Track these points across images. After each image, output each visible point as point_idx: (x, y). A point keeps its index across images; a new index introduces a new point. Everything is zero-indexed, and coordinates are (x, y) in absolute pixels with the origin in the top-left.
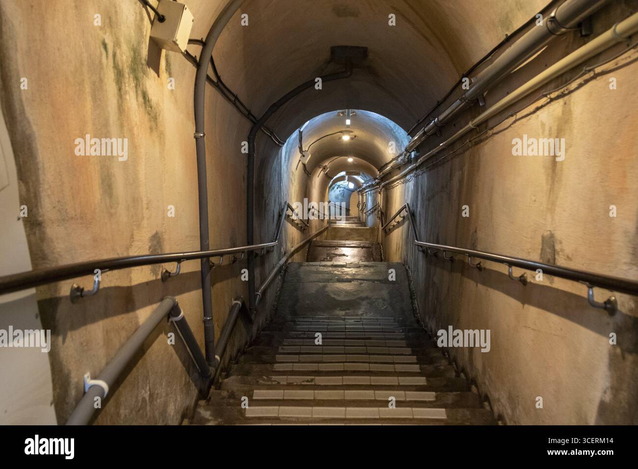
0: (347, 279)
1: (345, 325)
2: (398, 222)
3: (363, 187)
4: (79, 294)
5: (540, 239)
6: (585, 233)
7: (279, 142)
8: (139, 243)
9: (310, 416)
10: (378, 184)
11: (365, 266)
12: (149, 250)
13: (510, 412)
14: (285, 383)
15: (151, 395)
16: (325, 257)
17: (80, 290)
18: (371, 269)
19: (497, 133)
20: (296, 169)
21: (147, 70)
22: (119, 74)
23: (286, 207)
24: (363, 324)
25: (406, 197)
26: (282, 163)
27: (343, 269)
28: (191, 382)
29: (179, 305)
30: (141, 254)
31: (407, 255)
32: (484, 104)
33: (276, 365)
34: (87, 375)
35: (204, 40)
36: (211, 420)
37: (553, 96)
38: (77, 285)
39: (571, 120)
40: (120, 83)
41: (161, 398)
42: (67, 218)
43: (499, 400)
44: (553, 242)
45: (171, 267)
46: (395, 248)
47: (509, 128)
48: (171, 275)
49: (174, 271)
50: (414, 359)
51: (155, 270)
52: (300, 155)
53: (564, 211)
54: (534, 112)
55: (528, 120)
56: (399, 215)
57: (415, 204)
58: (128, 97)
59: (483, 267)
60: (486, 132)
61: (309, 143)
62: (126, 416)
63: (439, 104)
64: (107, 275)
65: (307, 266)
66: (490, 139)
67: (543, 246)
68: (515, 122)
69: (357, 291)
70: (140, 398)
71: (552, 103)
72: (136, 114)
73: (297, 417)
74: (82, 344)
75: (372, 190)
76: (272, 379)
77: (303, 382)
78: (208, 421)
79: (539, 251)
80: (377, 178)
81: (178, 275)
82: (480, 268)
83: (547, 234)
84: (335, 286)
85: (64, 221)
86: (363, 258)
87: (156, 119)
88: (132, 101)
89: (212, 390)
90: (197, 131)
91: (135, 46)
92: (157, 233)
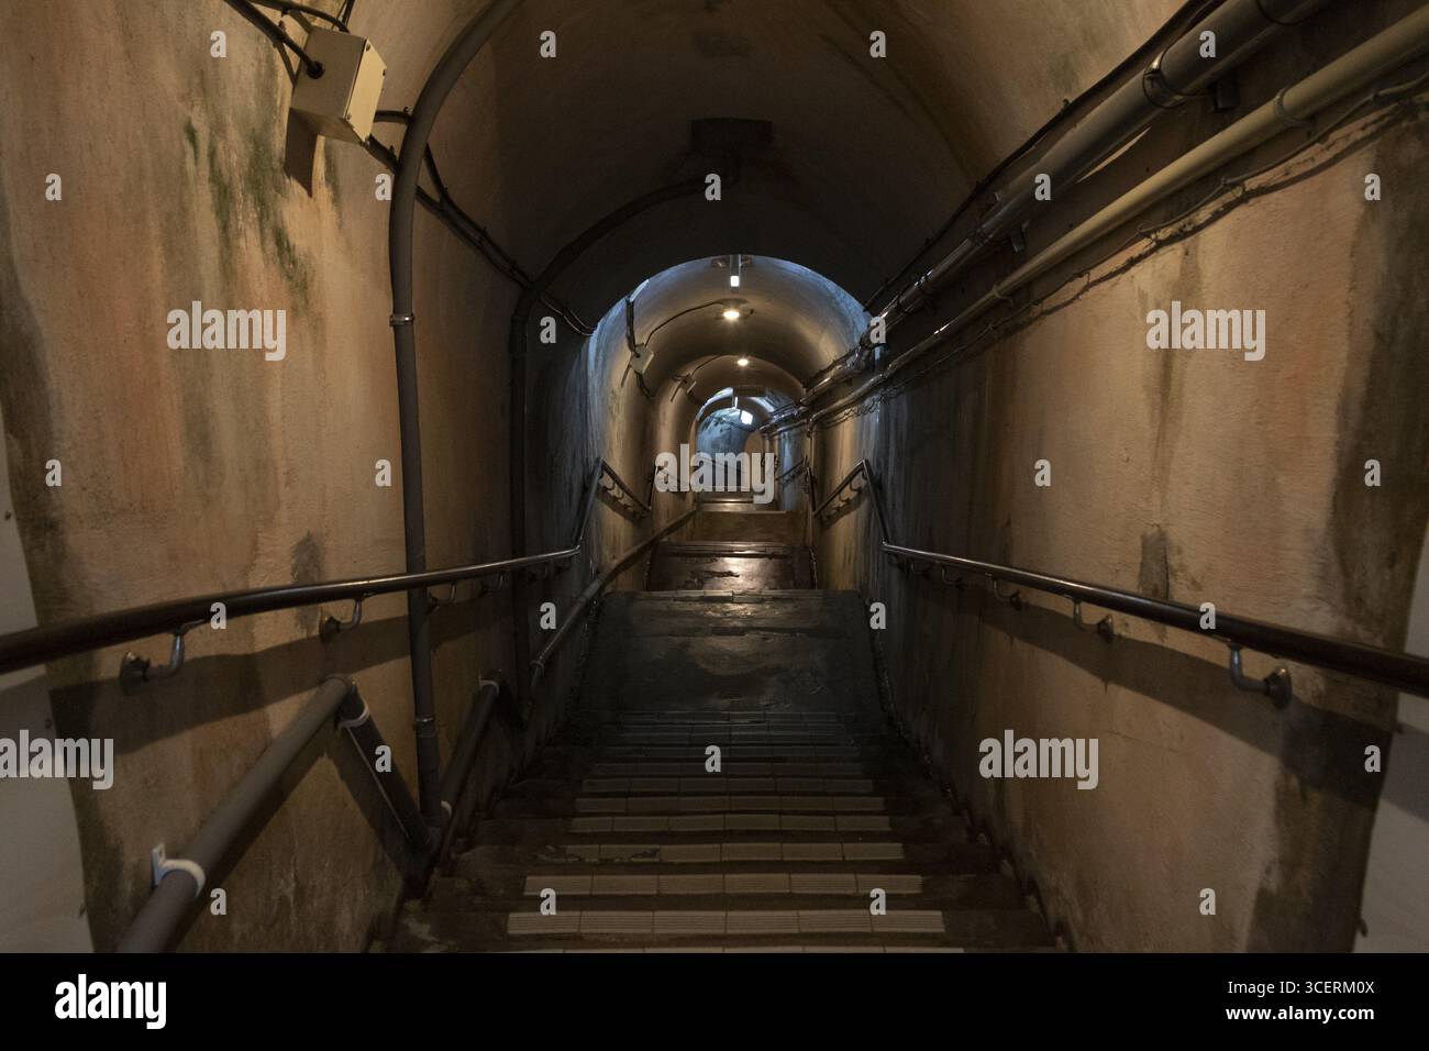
0: (735, 627)
1: (731, 729)
2: (848, 501)
3: (773, 421)
4: (140, 673)
5: (1138, 543)
6: (1227, 532)
7: (581, 328)
8: (269, 560)
9: (649, 931)
10: (804, 415)
11: (775, 599)
12: (292, 574)
13: (1079, 915)
14: (595, 860)
15: (300, 891)
16: (689, 578)
17: (141, 665)
18: (787, 605)
19: (1050, 312)
20: (622, 384)
21: (284, 183)
22: (223, 195)
23: (599, 469)
24: (768, 729)
25: (864, 447)
26: (590, 374)
27: (727, 607)
28: (388, 860)
29: (360, 691)
30: (274, 584)
31: (867, 574)
32: (1023, 247)
33: (577, 821)
34: (158, 849)
35: (410, 113)
36: (434, 942)
37: (1162, 235)
38: (134, 654)
39: (1200, 289)
40: (224, 213)
41: (321, 896)
42: (112, 511)
43: (1057, 891)
44: (1165, 549)
45: (341, 610)
46: (842, 556)
47: (1076, 301)
48: (341, 627)
49: (349, 619)
50: (878, 802)
51: (306, 617)
52: (629, 354)
53: (1187, 483)
54: (1125, 269)
55: (1113, 286)
56: (848, 487)
57: (882, 461)
58: (242, 243)
59: (1024, 601)
60: (1029, 309)
61: (648, 329)
62: (243, 936)
63: (929, 245)
64: (201, 632)
65: (647, 599)
66: (1037, 323)
67: (1144, 558)
68: (1086, 288)
69: (758, 654)
70: (275, 897)
71: (1161, 251)
72: (262, 278)
73: (620, 934)
74: (146, 781)
75: (791, 429)
76: (568, 852)
77: (635, 856)
78: (426, 944)
79: (1137, 569)
80: (801, 404)
81: (356, 627)
82: (1017, 604)
83: (1152, 531)
84: (710, 644)
85: (105, 518)
86: (772, 581)
87: (306, 287)
88: (253, 251)
89: (435, 877)
90: (397, 310)
91: (257, 132)
92: (309, 537)
